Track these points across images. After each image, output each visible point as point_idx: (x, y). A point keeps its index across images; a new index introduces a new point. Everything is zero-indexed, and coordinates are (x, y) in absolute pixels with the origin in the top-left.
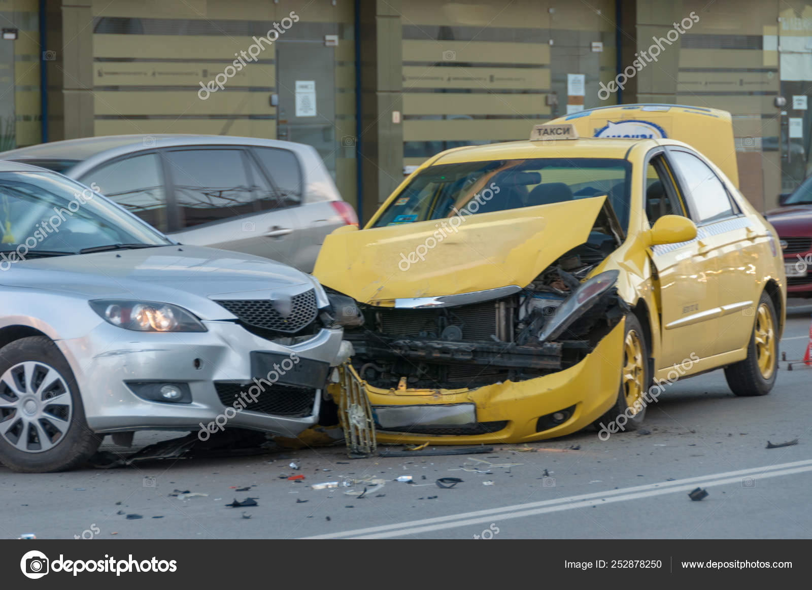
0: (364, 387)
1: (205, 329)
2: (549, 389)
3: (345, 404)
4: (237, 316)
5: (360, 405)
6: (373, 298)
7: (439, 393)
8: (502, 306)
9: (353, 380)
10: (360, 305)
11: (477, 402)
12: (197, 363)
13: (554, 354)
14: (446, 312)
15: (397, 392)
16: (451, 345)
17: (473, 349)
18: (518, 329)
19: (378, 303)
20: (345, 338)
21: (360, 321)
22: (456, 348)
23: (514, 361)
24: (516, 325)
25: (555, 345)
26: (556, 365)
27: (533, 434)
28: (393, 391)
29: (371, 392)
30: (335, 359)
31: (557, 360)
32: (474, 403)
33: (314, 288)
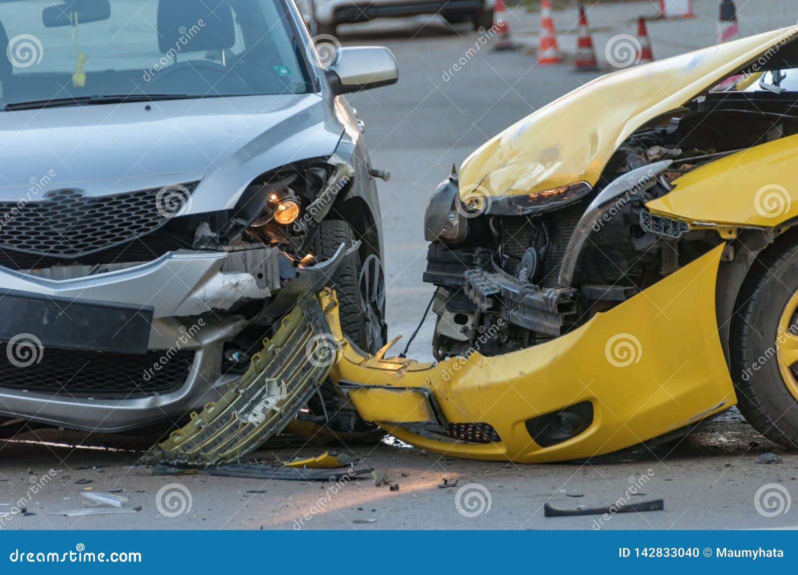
7: (406, 367)
15: (370, 362)
25: (552, 294)
26: (556, 329)
27: (538, 449)
28: (369, 359)
29: (345, 357)
30: (181, 303)
31: (559, 321)
32: (429, 390)
33: (202, 179)
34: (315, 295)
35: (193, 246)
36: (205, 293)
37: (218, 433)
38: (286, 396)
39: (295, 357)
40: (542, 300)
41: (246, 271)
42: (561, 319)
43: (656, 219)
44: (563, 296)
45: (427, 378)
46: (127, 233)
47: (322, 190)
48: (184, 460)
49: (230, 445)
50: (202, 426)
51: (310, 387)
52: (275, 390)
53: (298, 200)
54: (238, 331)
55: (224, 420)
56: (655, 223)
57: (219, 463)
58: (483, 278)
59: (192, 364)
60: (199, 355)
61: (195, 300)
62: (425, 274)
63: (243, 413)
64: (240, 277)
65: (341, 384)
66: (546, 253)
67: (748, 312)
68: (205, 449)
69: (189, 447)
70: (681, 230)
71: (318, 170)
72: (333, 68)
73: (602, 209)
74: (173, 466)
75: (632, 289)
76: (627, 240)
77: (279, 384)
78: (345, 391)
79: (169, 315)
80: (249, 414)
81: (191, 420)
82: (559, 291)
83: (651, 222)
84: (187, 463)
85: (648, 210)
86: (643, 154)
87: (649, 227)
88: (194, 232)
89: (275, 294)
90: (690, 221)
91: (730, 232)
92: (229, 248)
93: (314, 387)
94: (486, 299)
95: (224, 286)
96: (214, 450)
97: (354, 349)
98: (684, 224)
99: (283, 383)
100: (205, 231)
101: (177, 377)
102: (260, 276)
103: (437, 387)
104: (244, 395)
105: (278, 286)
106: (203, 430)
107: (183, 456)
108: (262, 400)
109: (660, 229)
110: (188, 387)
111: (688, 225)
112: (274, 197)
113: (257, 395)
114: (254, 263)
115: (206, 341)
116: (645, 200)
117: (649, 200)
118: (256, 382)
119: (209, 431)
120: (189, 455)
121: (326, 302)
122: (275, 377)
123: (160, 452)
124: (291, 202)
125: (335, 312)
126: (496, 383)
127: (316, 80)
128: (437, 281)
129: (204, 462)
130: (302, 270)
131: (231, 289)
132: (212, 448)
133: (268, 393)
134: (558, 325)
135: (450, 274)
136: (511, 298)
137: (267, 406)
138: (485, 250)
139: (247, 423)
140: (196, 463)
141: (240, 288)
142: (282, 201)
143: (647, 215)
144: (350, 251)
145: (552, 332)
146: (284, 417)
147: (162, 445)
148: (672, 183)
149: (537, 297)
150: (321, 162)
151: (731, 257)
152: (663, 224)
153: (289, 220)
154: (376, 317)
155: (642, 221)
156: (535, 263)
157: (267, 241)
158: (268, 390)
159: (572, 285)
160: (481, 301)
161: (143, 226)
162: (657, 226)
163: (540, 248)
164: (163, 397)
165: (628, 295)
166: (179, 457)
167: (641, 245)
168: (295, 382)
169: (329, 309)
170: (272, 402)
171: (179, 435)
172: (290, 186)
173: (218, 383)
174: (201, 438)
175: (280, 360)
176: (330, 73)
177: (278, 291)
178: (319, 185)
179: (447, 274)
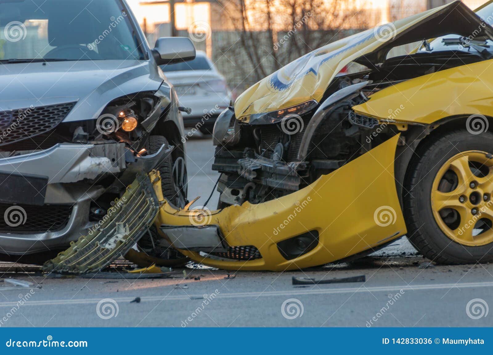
0: (162, 206)
25: (294, 165)
26: (296, 186)
27: (284, 261)
28: (180, 211)
29: (165, 211)
30: (65, 175)
31: (298, 181)
32: (217, 226)
33: (78, 101)
34: (146, 174)
35: (73, 141)
36: (80, 169)
37: (87, 254)
38: (129, 233)
39: (134, 210)
40: (288, 169)
41: (105, 156)
42: (299, 180)
43: (359, 117)
44: (300, 166)
45: (216, 219)
46: (32, 132)
47: (151, 112)
48: (66, 269)
49: (94, 261)
50: (77, 250)
51: (143, 228)
52: (122, 230)
53: (137, 117)
54: (99, 195)
55: (91, 247)
56: (358, 119)
57: (87, 272)
58: (250, 162)
59: (71, 214)
60: (76, 208)
61: (74, 173)
62: (213, 166)
63: (102, 243)
64: (101, 159)
65: (162, 226)
66: (289, 146)
67: (414, 177)
68: (79, 264)
69: (69, 262)
70: (374, 124)
71: (148, 100)
72: (156, 49)
73: (326, 110)
74: (59, 273)
75: (343, 162)
76: (340, 130)
77: (125, 226)
78: (165, 231)
79: (58, 182)
80: (106, 244)
81: (70, 246)
82: (298, 163)
83: (356, 118)
84: (68, 271)
85: (354, 111)
86: (349, 81)
87: (354, 121)
88: (73, 132)
89: (122, 171)
90: (379, 118)
91: (404, 127)
92: (95, 142)
93: (146, 228)
94: (252, 172)
95: (91, 165)
96: (85, 264)
97: (171, 206)
98: (376, 120)
99: (127, 225)
100: (80, 131)
101: (62, 222)
102: (113, 160)
103: (222, 224)
104: (103, 232)
105: (124, 167)
106: (78, 252)
107: (66, 268)
108: (114, 235)
109: (361, 122)
110: (68, 228)
111: (378, 121)
112: (122, 114)
113: (111, 232)
114: (110, 151)
115: (80, 200)
116: (352, 105)
117: (354, 105)
118: (111, 224)
119: (82, 253)
120: (70, 267)
121: (153, 178)
122: (122, 222)
123: (52, 265)
124: (132, 118)
125: (159, 184)
126: (259, 219)
127: (146, 53)
128: (221, 169)
129: (78, 271)
130: (138, 158)
131: (96, 166)
132: (83, 263)
133: (118, 232)
134: (298, 184)
135: (229, 165)
136: (268, 170)
137: (117, 239)
138: (250, 148)
139: (105, 249)
140: (73, 271)
141: (101, 166)
142: (127, 117)
143: (353, 114)
144: (167, 151)
145: (293, 188)
146: (128, 246)
147: (53, 260)
148: (369, 97)
149: (285, 168)
150: (150, 94)
151: (404, 143)
152: (363, 119)
153: (131, 129)
154: (182, 196)
155: (350, 118)
156: (282, 152)
157: (118, 140)
158: (118, 229)
159: (306, 160)
160: (249, 175)
161: (42, 128)
162: (359, 121)
163: (286, 143)
164: (53, 233)
165: (340, 165)
166: (63, 268)
167: (349, 133)
168: (134, 225)
169: (155, 182)
170: (120, 237)
171: (63, 255)
172: (132, 108)
173: (87, 227)
174: (77, 257)
175: (125, 212)
176: (155, 52)
177: (124, 169)
178: (149, 108)
179: (227, 165)
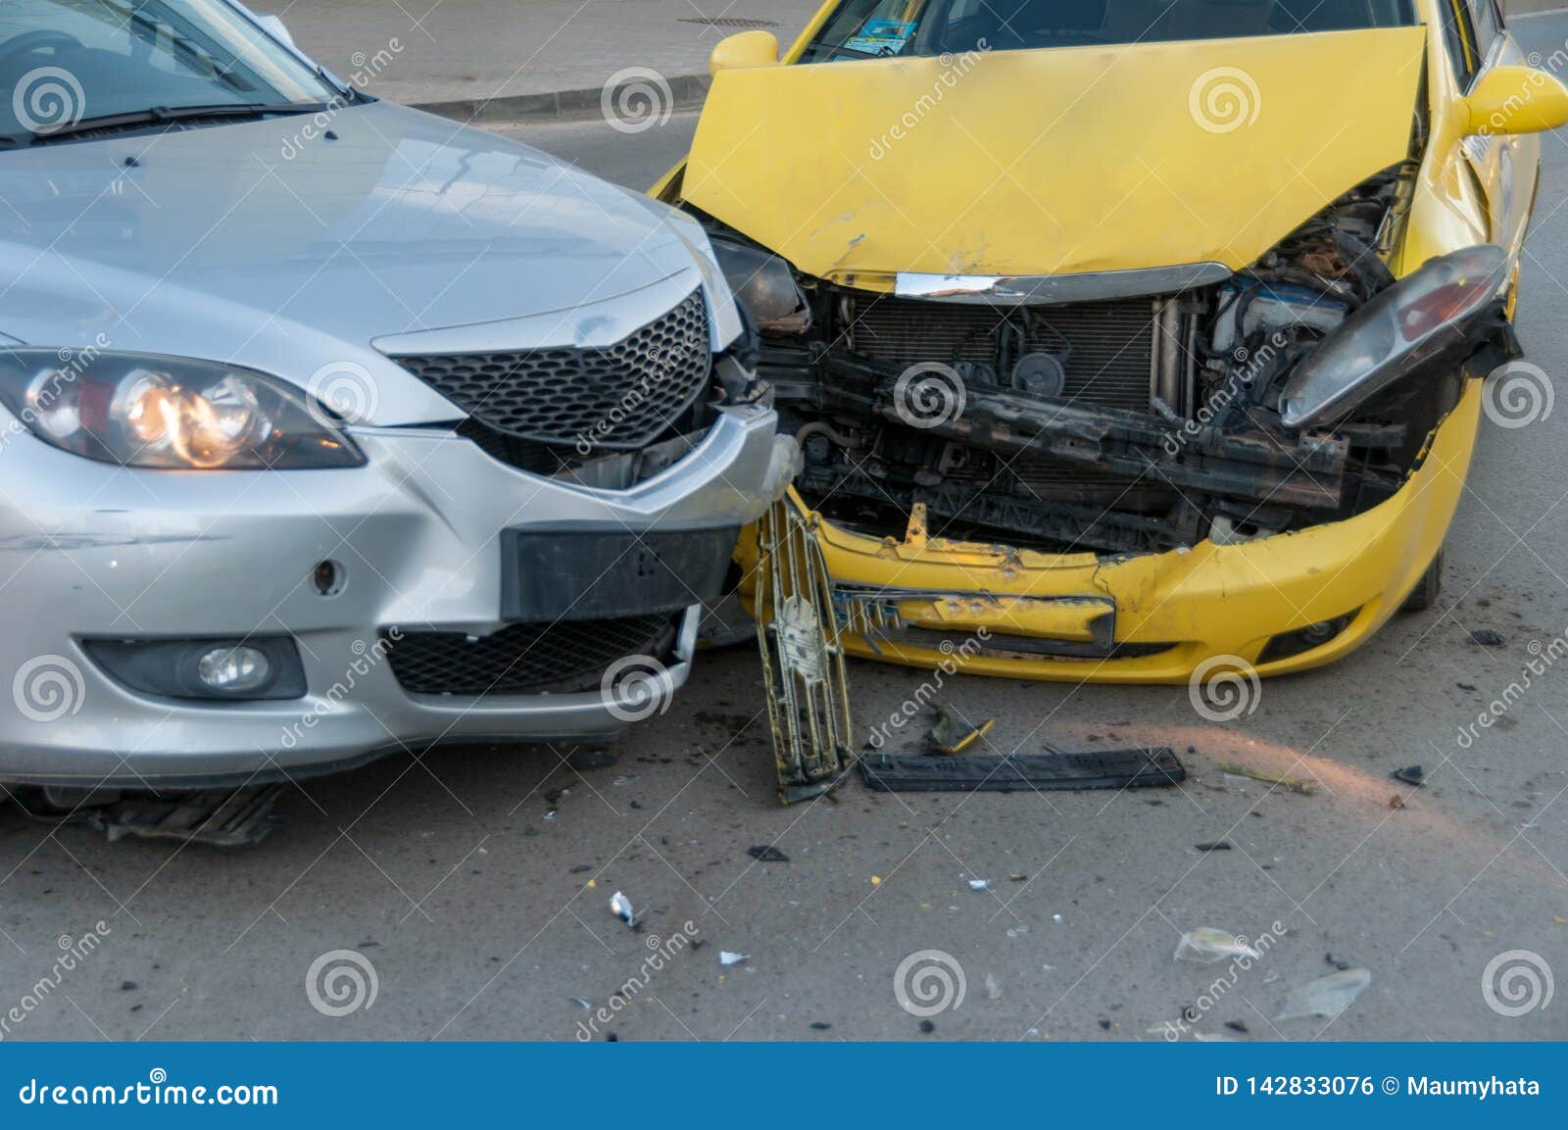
0: (817, 532)
1: (358, 457)
2: (1313, 571)
3: (769, 600)
4: (462, 407)
5: (808, 598)
6: (835, 264)
7: (1017, 560)
8: (1172, 309)
9: (791, 515)
10: (804, 278)
11: (1121, 596)
12: (325, 575)
13: (1330, 470)
14: (1026, 317)
15: (902, 550)
16: (1044, 416)
17: (1104, 433)
18: (1209, 370)
19: (851, 278)
20: (782, 427)
21: (802, 321)
22: (1059, 425)
23: (1212, 475)
24: (1201, 357)
26: (1325, 498)
28: (893, 546)
29: (834, 544)
45: (1097, 581)
46: (684, 391)
50: (785, 703)
103: (1123, 595)
